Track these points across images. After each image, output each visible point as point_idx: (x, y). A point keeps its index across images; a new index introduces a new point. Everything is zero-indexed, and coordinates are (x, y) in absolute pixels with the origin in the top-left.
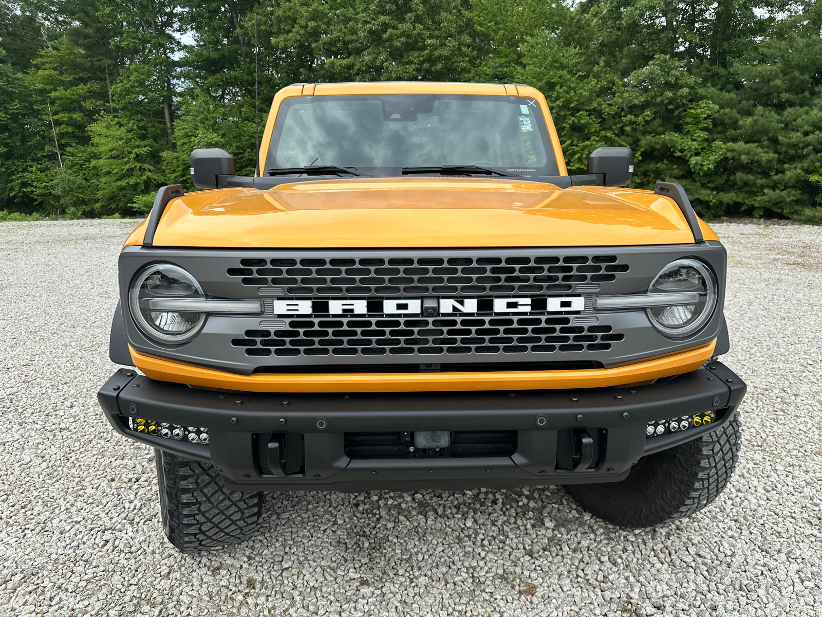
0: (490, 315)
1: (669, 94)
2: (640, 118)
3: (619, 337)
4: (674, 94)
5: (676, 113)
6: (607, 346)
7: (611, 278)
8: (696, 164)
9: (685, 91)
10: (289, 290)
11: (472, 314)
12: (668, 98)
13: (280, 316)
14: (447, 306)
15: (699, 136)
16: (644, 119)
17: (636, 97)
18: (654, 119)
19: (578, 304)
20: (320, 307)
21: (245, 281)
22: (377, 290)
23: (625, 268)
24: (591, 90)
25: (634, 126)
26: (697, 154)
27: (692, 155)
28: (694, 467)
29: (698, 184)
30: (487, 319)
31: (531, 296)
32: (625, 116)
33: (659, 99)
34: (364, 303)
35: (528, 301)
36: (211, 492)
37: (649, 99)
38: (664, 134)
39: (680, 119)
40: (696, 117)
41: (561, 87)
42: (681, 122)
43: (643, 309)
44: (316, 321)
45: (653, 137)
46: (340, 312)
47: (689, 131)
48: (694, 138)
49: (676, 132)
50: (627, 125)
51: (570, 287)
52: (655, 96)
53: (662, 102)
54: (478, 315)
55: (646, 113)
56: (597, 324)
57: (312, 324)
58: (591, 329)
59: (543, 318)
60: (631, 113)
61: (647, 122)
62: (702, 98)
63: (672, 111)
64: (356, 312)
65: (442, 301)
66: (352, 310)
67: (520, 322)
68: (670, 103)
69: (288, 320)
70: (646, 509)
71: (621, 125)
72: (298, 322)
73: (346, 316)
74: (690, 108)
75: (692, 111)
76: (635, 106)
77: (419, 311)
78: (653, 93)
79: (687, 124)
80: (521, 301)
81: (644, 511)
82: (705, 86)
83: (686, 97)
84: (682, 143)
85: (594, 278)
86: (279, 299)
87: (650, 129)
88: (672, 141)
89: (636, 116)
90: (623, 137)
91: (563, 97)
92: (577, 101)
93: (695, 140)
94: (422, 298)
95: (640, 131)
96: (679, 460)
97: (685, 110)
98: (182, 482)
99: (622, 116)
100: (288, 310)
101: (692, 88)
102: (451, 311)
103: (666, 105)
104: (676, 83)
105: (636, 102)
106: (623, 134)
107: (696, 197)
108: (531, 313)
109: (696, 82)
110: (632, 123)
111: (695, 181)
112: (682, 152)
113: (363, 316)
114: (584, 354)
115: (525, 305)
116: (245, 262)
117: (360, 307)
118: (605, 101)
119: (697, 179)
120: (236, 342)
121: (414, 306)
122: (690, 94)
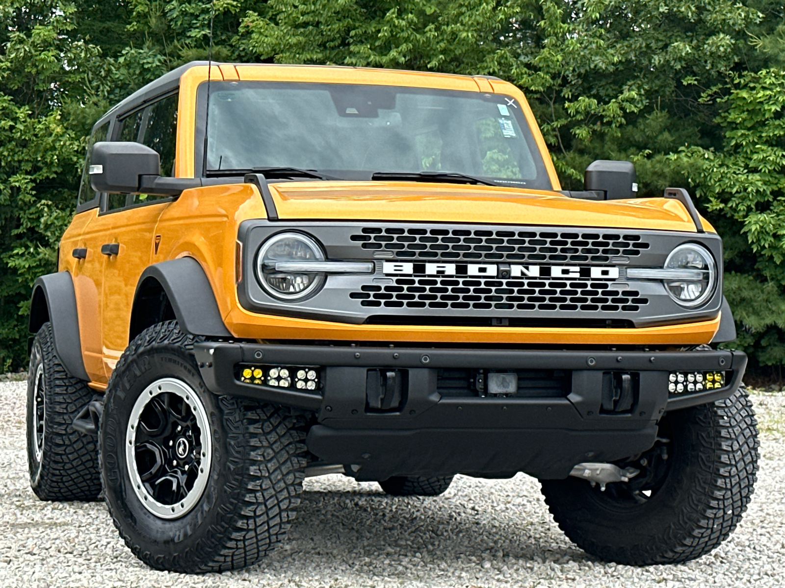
0: (549, 279)
1: (684, 48)
2: (613, 106)
3: (644, 301)
4: (697, 48)
5: (704, 98)
6: (636, 308)
7: (637, 253)
8: (762, 232)
9: (724, 41)
10: (398, 254)
11: (535, 278)
12: (680, 59)
13: (387, 275)
14: (516, 270)
15: (764, 161)
16: (622, 109)
17: (599, 51)
18: (648, 109)
19: (614, 273)
20: (419, 269)
21: (364, 246)
22: (465, 255)
23: (646, 246)
24: (479, 28)
25: (597, 127)
26: (763, 207)
27: (749, 209)
28: (715, 464)
29: (770, 285)
30: (547, 282)
31: (579, 265)
32: (575, 98)
33: (657, 60)
34: (453, 266)
35: (577, 269)
36: (273, 468)
37: (632, 56)
38: (677, 152)
39: (716, 114)
40: (755, 109)
41: (400, 14)
42: (717, 120)
43: (661, 281)
44: (417, 279)
45: (649, 157)
46: (435, 273)
47: (738, 146)
48: (752, 164)
49: (706, 148)
50: (579, 124)
51: (607, 259)
52: (647, 52)
53: (665, 67)
54: (540, 279)
55: (626, 94)
56: (628, 289)
57: (413, 282)
58: (624, 293)
59: (589, 283)
60: (587, 91)
61: (631, 119)
62: (766, 62)
63: (693, 92)
64: (446, 273)
65: (512, 266)
66: (443, 272)
67: (572, 285)
68: (688, 70)
69: (395, 278)
70: (674, 524)
71: (563, 122)
72: (403, 280)
73: (438, 277)
74: (738, 86)
75: (744, 94)
76: (597, 73)
77: (495, 274)
78: (640, 43)
79: (734, 126)
80: (572, 269)
81: (673, 526)
82: (771, 31)
83: (726, 57)
84: (724, 176)
85: (625, 252)
86: (388, 260)
87: (638, 137)
88: (698, 170)
89: (601, 100)
90: (569, 155)
91: (407, 40)
92: (443, 52)
93: (755, 170)
94: (497, 263)
95: (614, 139)
96: (702, 459)
97: (727, 92)
98: (252, 453)
99: (564, 99)
100: (395, 270)
101: (739, 35)
102: (519, 275)
103: (678, 76)
104: (700, 21)
105: (599, 62)
106: (568, 147)
107: (769, 321)
108: (579, 279)
109: (748, 22)
110: (591, 118)
111: (764, 280)
112: (725, 201)
113: (452, 276)
114: (619, 314)
115: (575, 272)
116: (365, 230)
117: (450, 269)
118: (517, 56)
119: (767, 273)
120: (353, 295)
121: (492, 270)
122: (736, 50)
